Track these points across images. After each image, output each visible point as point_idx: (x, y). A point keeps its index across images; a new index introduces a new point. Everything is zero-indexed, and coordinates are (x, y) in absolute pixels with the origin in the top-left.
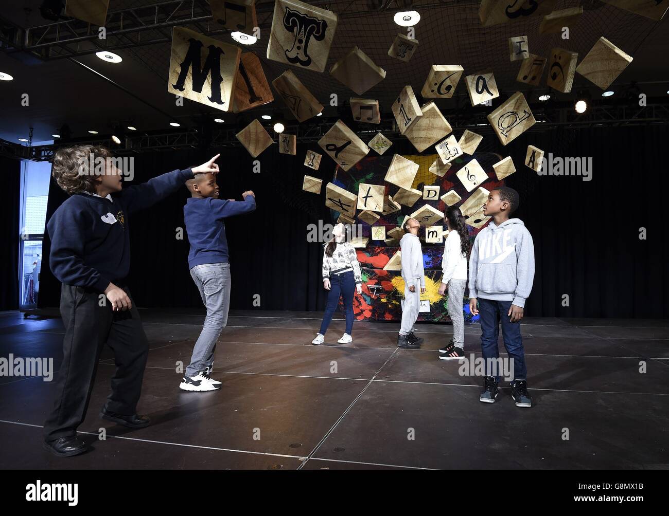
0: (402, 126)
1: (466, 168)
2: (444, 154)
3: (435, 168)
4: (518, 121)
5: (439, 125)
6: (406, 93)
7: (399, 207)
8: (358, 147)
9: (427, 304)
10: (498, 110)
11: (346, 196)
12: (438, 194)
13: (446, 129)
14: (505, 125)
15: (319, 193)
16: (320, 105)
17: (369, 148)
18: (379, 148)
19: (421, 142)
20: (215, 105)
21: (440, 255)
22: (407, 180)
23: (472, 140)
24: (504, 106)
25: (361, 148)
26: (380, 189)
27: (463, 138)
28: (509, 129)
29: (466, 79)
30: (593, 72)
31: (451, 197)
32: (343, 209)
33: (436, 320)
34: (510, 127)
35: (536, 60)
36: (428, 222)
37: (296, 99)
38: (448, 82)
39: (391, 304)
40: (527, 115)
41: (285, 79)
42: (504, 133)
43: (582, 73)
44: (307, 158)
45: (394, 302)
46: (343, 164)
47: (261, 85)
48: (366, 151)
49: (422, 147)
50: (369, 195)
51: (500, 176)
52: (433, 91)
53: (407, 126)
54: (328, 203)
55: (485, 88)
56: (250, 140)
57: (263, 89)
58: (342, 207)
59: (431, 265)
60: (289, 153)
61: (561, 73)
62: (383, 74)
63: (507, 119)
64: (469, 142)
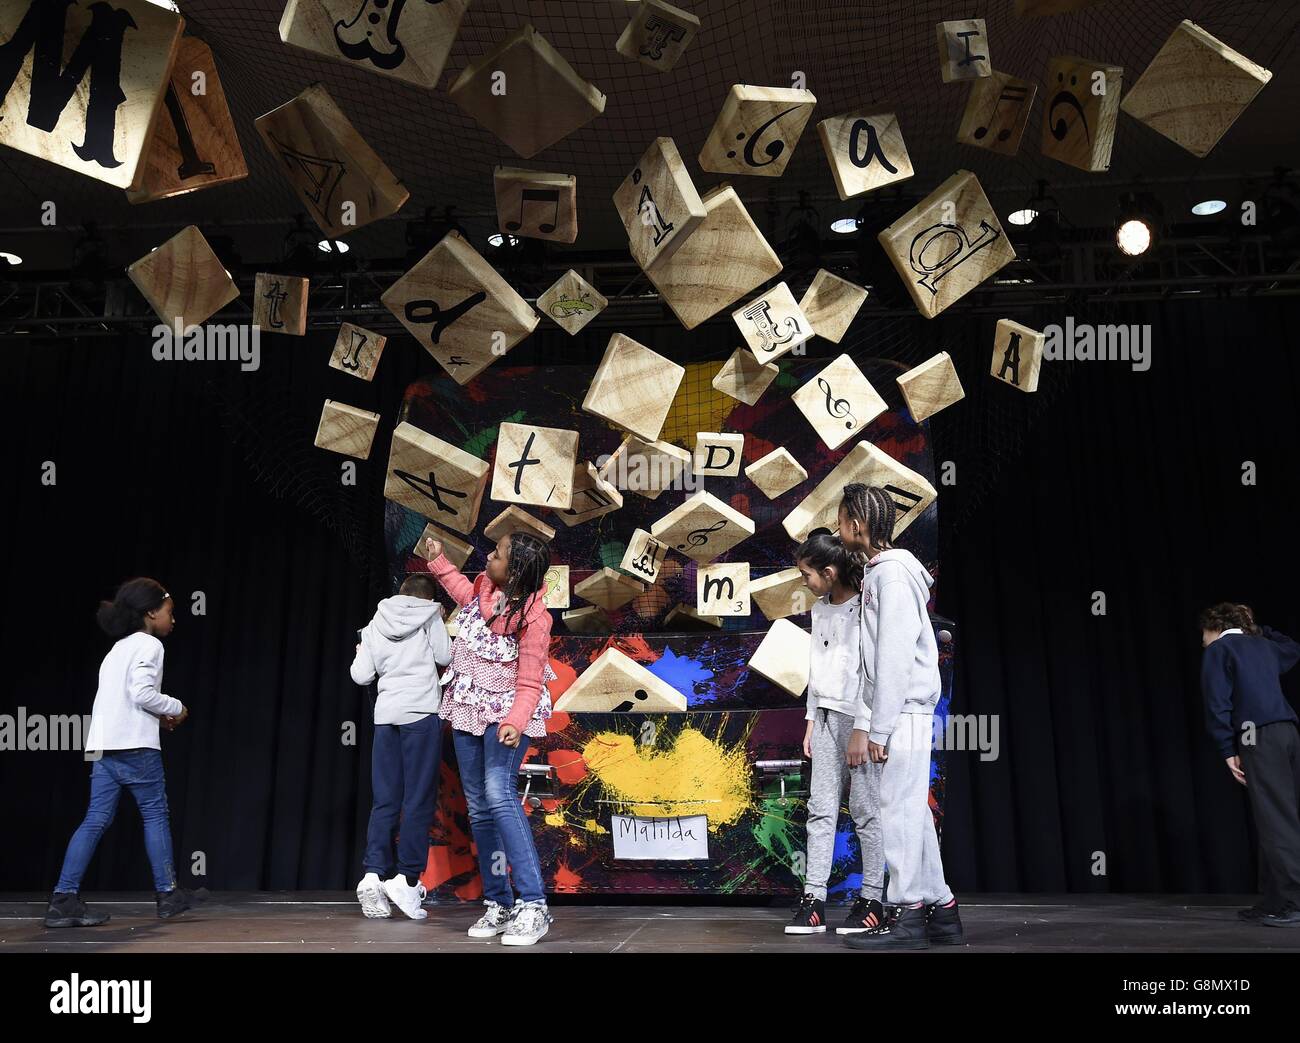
0: (645, 245)
1: (820, 380)
2: (760, 334)
3: (732, 378)
4: (966, 251)
5: (747, 253)
6: (659, 154)
7: (619, 500)
8: (505, 311)
9: (699, 828)
10: (910, 219)
11: (454, 463)
12: (738, 458)
13: (766, 264)
14: (930, 260)
15: (366, 457)
16: (400, 186)
17: (538, 312)
18: (568, 314)
19: (692, 299)
20: (92, 169)
21: (740, 662)
22: (649, 410)
23: (837, 299)
24: (926, 207)
25: (515, 314)
26: (564, 440)
27: (812, 292)
28: (940, 271)
29: (823, 128)
30: (1169, 111)
31: (775, 468)
32: (442, 506)
33: (728, 888)
34: (945, 265)
35: (1006, 88)
36: (707, 549)
37: (329, 168)
38: (773, 134)
39: (579, 833)
40: (990, 235)
41: (303, 109)
42: (929, 282)
43: (1137, 114)
44: (340, 347)
45: (591, 825)
46: (455, 361)
47: (214, 128)
48: (530, 322)
49: (694, 314)
50: (528, 458)
51: (920, 408)
52: (731, 155)
53: (662, 244)
54: (392, 486)
55: (875, 151)
56: (169, 285)
57: (219, 142)
58: (436, 498)
59: (711, 696)
60: (284, 330)
61: (1080, 119)
62: (600, 101)
63: (936, 245)
64: (829, 304)
